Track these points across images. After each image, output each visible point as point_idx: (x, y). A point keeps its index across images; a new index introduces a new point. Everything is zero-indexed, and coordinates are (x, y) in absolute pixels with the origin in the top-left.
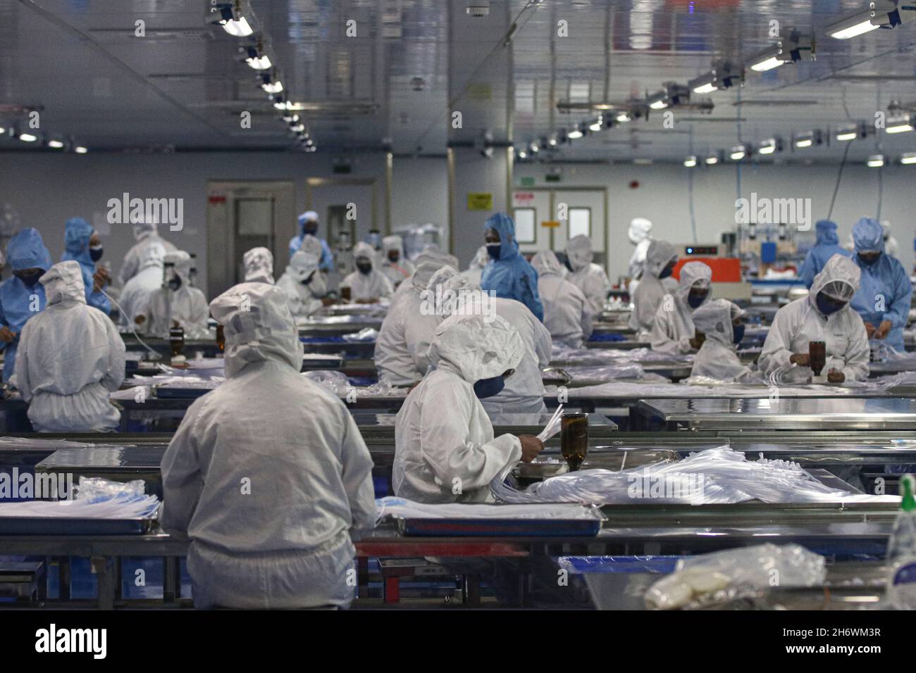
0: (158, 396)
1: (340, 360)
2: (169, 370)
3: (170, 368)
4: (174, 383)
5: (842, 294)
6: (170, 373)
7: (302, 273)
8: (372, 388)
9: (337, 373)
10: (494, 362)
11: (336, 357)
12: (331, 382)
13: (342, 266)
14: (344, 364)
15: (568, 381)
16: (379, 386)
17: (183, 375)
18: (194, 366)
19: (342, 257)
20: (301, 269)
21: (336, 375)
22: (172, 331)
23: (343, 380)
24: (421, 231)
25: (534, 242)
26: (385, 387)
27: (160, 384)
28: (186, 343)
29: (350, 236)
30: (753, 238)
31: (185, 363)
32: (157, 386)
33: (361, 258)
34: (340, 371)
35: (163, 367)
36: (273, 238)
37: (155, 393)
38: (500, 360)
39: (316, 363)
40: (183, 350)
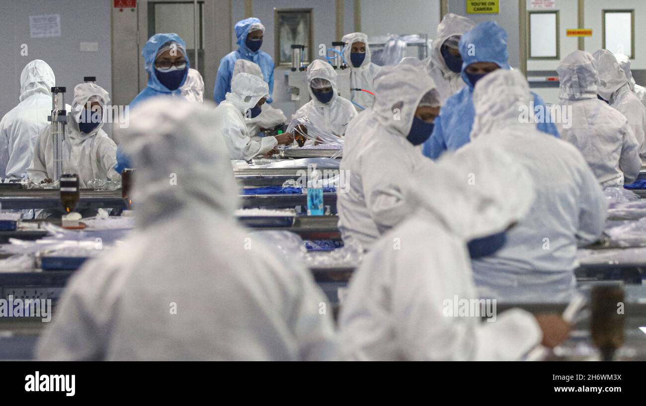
0: (43, 267)
1: (292, 218)
2: (58, 233)
3: (61, 230)
4: (64, 250)
6: (60, 236)
7: (248, 99)
8: (336, 254)
9: (289, 234)
10: (492, 212)
11: (287, 213)
12: (280, 247)
13: (296, 91)
14: (298, 222)
15: (604, 242)
16: (347, 250)
17: (77, 239)
18: (93, 227)
19: (295, 80)
20: (246, 93)
21: (286, 237)
22: (63, 179)
23: (296, 244)
24: (402, 44)
25: (557, 58)
26: (354, 252)
27: (46, 251)
28: (82, 196)
29: (306, 50)
31: (80, 223)
32: (41, 254)
33: (317, 80)
34: (292, 231)
35: (51, 228)
36: (201, 54)
37: (40, 263)
38: (500, 209)
39: (261, 222)
40: (77, 205)
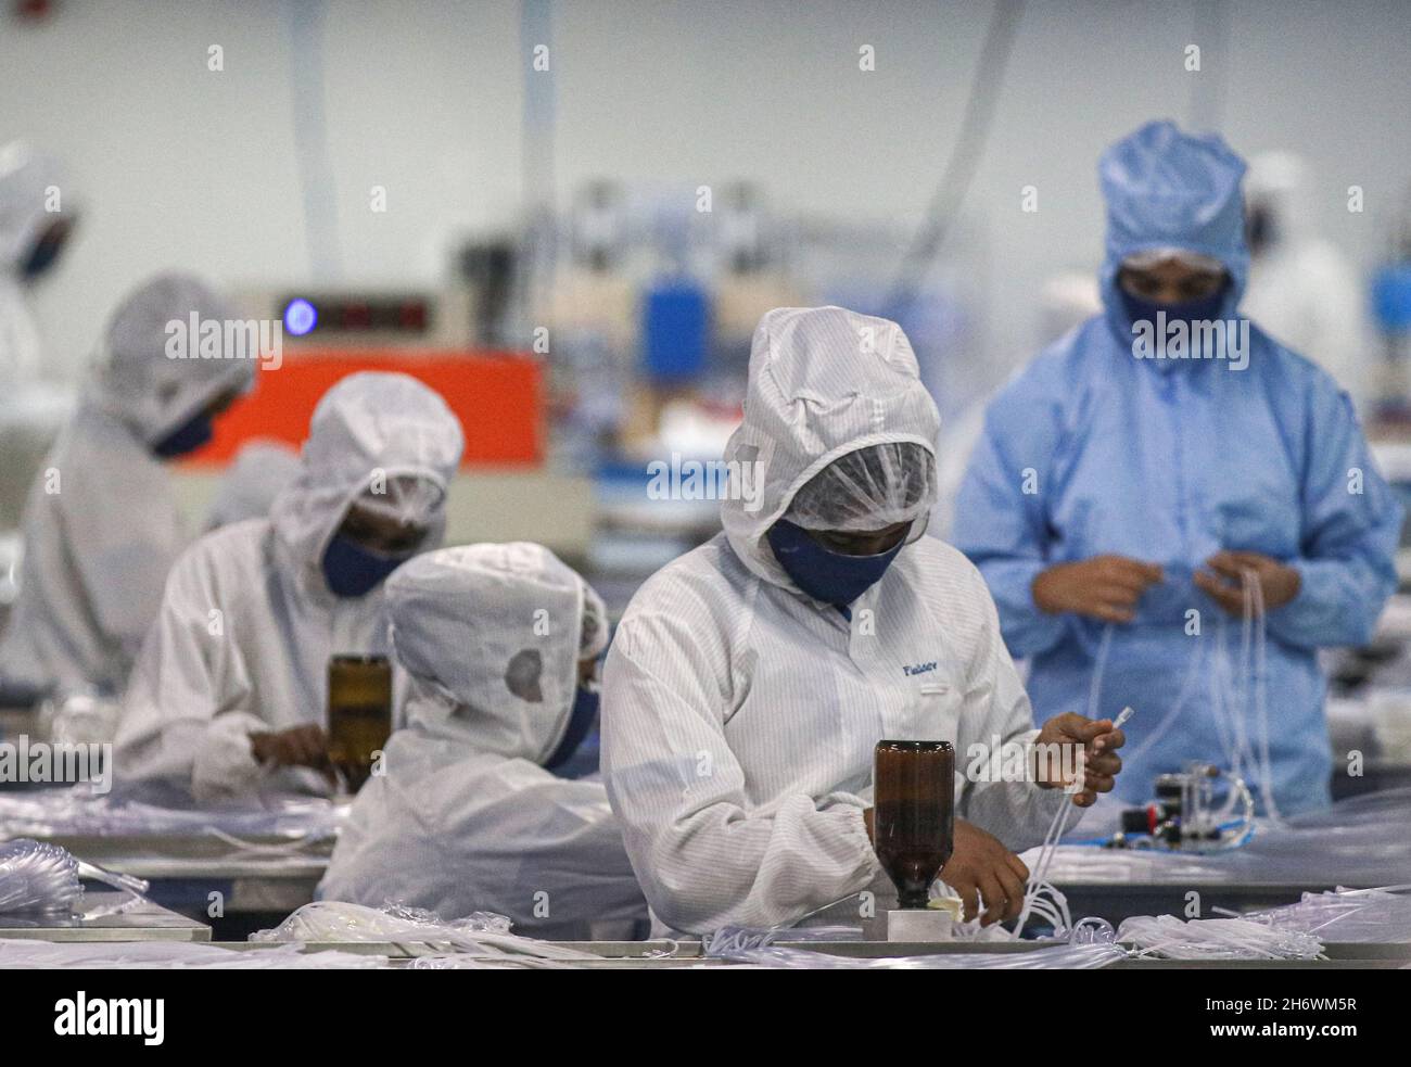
5: (894, 498)
30: (599, 260)
